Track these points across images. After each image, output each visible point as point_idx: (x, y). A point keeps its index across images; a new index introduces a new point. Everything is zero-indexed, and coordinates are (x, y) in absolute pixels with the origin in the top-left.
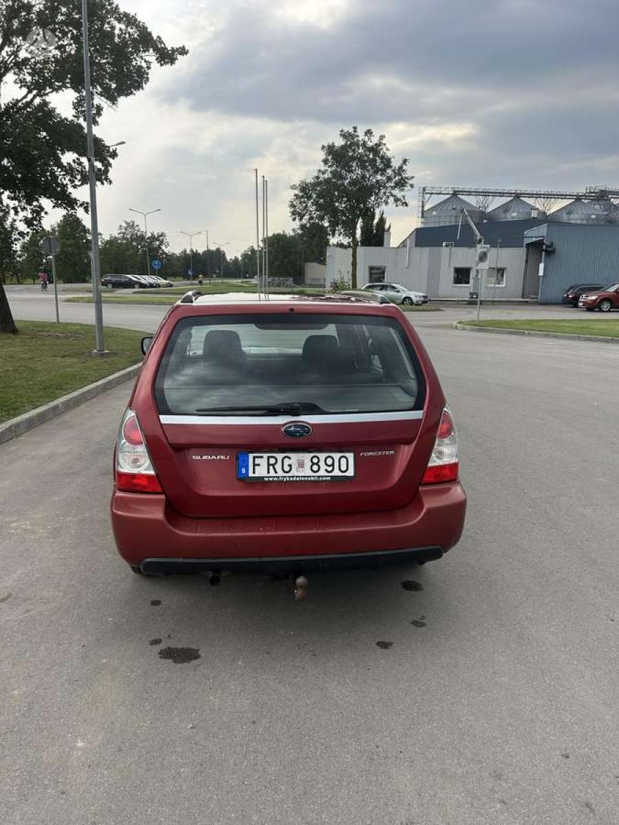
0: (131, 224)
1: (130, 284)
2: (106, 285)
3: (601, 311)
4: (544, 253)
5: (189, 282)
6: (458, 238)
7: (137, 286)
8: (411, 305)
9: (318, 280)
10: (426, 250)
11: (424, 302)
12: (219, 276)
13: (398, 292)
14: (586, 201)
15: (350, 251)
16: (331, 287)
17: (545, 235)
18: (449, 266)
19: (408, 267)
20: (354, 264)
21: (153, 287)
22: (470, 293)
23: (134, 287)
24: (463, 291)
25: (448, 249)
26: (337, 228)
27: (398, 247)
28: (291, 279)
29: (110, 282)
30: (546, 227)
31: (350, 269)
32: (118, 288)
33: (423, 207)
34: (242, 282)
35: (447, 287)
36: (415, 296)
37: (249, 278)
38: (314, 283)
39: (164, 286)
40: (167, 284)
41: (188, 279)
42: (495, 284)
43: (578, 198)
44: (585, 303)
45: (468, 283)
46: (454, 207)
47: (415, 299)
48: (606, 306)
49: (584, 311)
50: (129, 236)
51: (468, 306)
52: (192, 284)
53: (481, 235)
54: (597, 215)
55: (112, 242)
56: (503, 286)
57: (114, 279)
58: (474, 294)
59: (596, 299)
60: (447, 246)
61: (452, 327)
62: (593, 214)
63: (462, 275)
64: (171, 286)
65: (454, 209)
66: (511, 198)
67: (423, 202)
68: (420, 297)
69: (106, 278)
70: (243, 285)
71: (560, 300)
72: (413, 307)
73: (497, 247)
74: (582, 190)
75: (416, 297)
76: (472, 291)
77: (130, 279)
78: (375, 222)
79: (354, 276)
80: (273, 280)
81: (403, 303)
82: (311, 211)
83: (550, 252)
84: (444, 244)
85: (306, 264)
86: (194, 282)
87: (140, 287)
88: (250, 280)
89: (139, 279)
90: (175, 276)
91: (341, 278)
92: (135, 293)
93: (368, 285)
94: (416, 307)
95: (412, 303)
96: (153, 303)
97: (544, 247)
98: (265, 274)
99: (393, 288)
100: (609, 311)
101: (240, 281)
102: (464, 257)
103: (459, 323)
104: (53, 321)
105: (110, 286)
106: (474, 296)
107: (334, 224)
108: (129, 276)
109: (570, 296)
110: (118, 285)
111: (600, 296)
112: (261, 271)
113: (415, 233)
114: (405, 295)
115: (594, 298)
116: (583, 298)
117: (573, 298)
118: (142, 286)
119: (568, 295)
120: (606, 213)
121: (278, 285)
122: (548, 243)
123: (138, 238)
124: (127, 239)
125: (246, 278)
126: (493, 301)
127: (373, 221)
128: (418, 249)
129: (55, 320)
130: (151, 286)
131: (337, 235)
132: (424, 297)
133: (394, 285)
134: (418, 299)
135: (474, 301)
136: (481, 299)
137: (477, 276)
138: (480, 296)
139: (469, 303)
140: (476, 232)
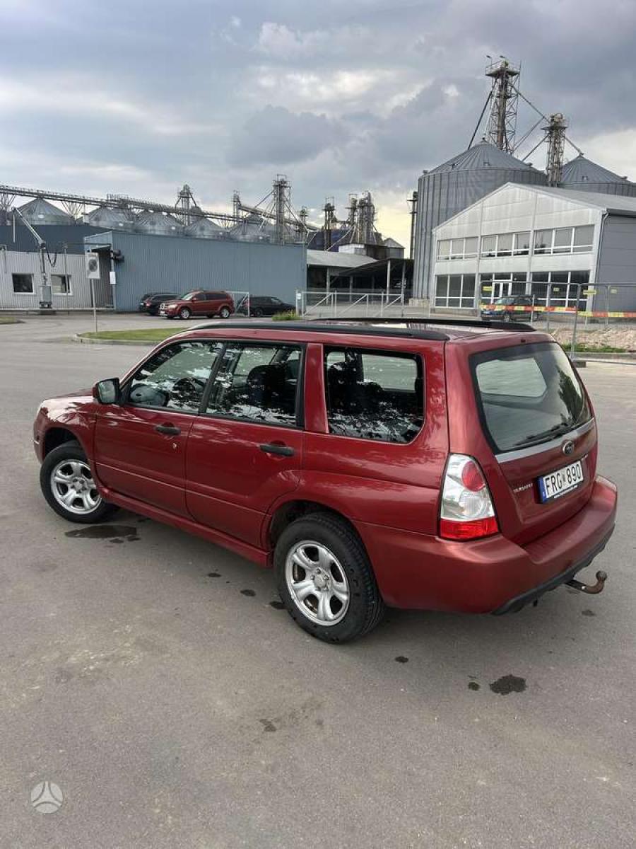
3: (182, 318)
4: (112, 261)
6: (14, 241)
14: (111, 209)
17: (111, 243)
18: (6, 273)
22: (41, 303)
24: (30, 300)
25: (1, 252)
30: (111, 235)
35: (8, 295)
42: (63, 292)
43: (103, 205)
44: (166, 312)
45: (32, 291)
48: (185, 314)
49: (164, 319)
51: (40, 316)
53: (42, 239)
54: (125, 224)
56: (70, 294)
58: (45, 303)
59: (176, 308)
61: (74, 341)
62: (121, 222)
63: (22, 283)
66: (34, 199)
71: (137, 309)
73: (63, 253)
74: (103, 197)
76: (41, 300)
83: (119, 261)
97: (112, 255)
100: (188, 319)
102: (23, 262)
103: (79, 335)
106: (46, 306)
109: (148, 305)
111: (179, 305)
115: (174, 306)
116: (163, 306)
117: (150, 307)
119: (145, 304)
120: (132, 222)
122: (116, 252)
126: (68, 311)
135: (47, 311)
136: (54, 309)
137: (45, 284)
138: (52, 306)
139: (43, 313)
140: (37, 235)
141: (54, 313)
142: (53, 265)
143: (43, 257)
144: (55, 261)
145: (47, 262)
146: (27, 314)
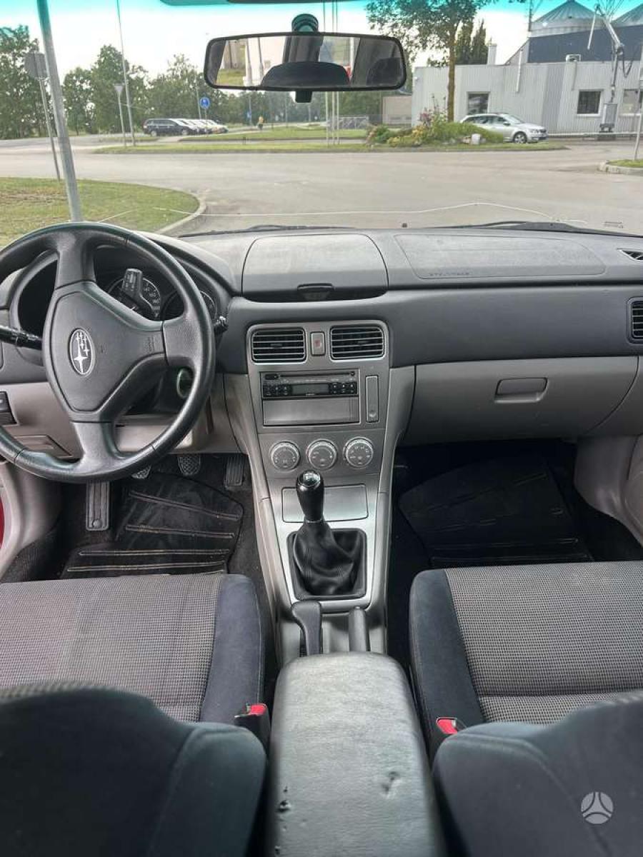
0: (181, 57)
1: (176, 131)
2: (150, 133)
5: (246, 127)
6: (589, 47)
7: (185, 132)
8: (525, 143)
9: (398, 118)
10: (544, 66)
11: (541, 139)
12: (282, 120)
13: (508, 125)
15: (446, 70)
16: (421, 120)
18: (573, 89)
19: (518, 92)
20: (451, 88)
21: (204, 133)
22: (601, 126)
23: (181, 134)
24: (591, 123)
25: (572, 65)
26: (428, 38)
27: (506, 65)
28: (368, 118)
29: (154, 129)
31: (446, 93)
32: (164, 135)
33: (530, 17)
34: (310, 125)
35: (568, 117)
36: (531, 129)
37: (318, 120)
38: (393, 123)
39: (216, 132)
40: (220, 129)
41: (248, 124)
42: (632, 111)
45: (597, 112)
46: (570, 15)
47: (529, 135)
50: (179, 73)
51: (599, 143)
52: (252, 130)
53: (621, 42)
55: (159, 82)
57: (157, 126)
58: (606, 126)
60: (572, 60)
61: (598, 170)
63: (588, 101)
64: (226, 131)
65: (571, 17)
67: (531, 10)
68: (537, 131)
69: (148, 125)
70: (310, 128)
72: (527, 145)
75: (532, 131)
76: (603, 122)
77: (177, 125)
78: (473, 35)
79: (451, 104)
80: (345, 120)
81: (513, 141)
82: (396, 16)
84: (568, 57)
85: (384, 98)
86: (254, 127)
87: (189, 134)
88: (319, 123)
89: (185, 123)
90: (234, 122)
91: (435, 108)
92: (181, 141)
93: (468, 117)
94: (531, 145)
95: (526, 140)
96: (197, 152)
98: (336, 114)
99: (501, 120)
101: (307, 124)
102: (594, 74)
103: (609, 163)
104: (52, 178)
105: (154, 134)
106: (606, 129)
107: (424, 33)
108: (177, 121)
110: (163, 132)
112: (330, 110)
113: (528, 44)
114: (516, 130)
118: (191, 132)
121: (352, 126)
123: (188, 76)
124: (177, 77)
125: (313, 120)
126: (631, 136)
127: (470, 33)
128: (533, 66)
129: (55, 177)
130: (202, 132)
131: (428, 48)
132: (541, 131)
133: (502, 116)
134: (535, 134)
135: (606, 137)
136: (615, 133)
137: (612, 101)
138: (613, 130)
139: (601, 138)
140: (616, 37)
141: (613, 138)
142: (626, 75)
143: (617, 64)
144: (629, 69)
145: (620, 71)
146: (583, 140)
